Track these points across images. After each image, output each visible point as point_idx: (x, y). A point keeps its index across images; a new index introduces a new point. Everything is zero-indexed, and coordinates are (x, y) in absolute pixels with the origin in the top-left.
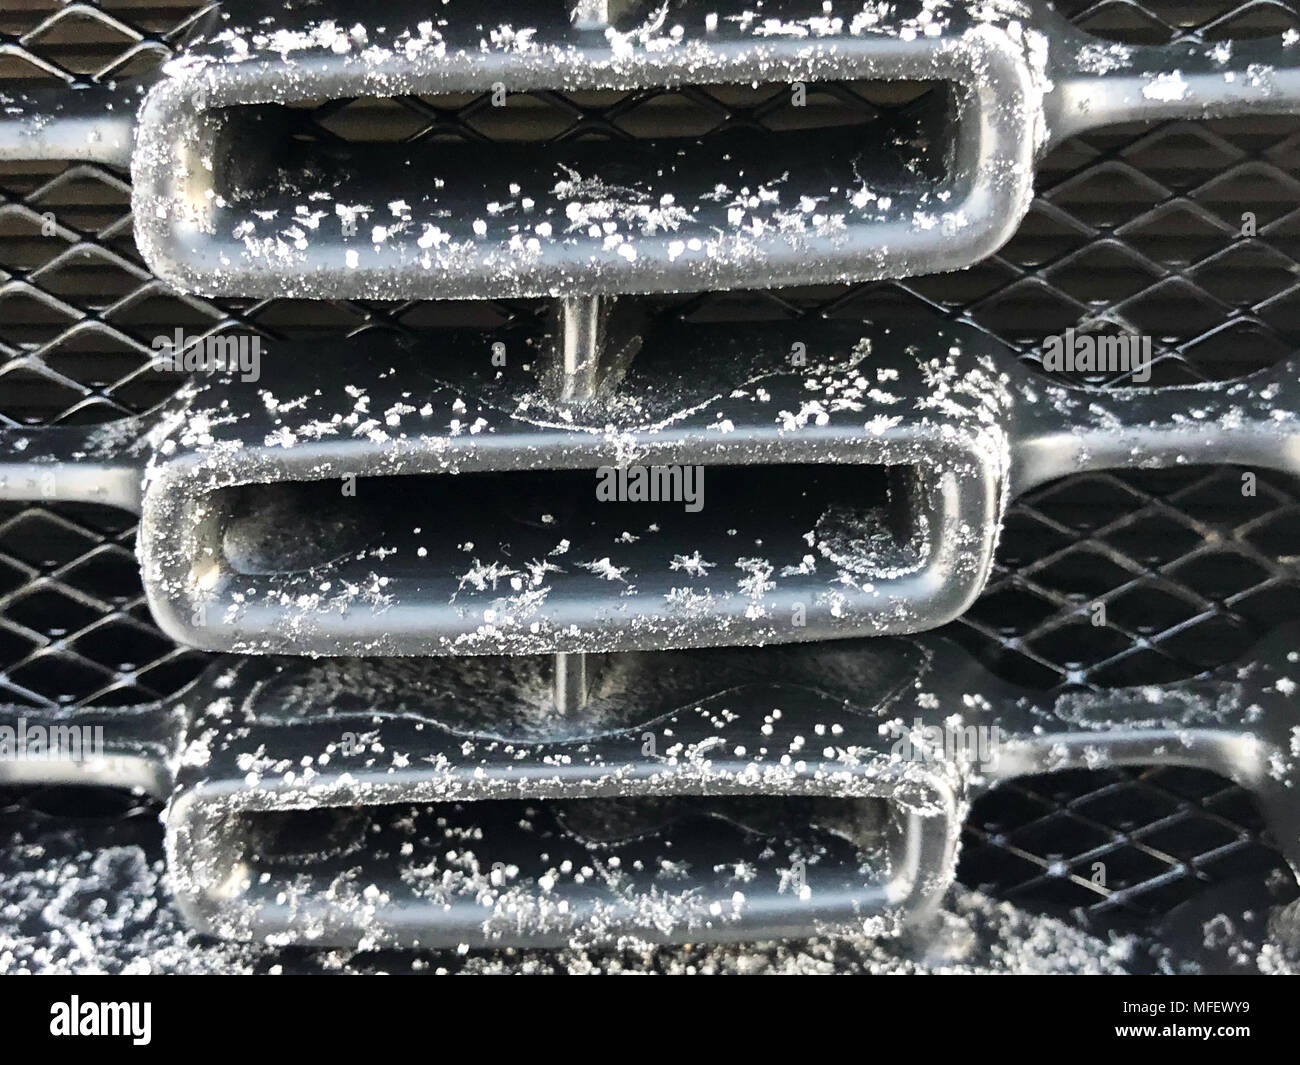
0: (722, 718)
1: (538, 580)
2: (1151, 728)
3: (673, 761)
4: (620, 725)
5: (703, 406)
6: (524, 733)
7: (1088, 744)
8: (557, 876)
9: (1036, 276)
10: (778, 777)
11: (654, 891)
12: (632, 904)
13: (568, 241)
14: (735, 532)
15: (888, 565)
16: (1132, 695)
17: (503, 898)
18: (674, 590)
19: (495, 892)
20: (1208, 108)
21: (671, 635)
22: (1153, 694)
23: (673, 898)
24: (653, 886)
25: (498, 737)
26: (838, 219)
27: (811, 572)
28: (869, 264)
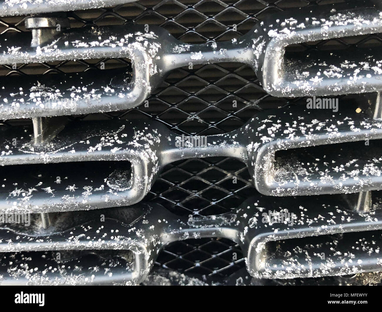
0: (87, 228)
1: (30, 193)
2: (212, 227)
3: (70, 241)
4: (59, 231)
5: (70, 146)
6: (33, 233)
7: (193, 232)
8: (47, 271)
9: (175, 107)
10: (97, 245)
11: (72, 275)
12: (65, 278)
13: (27, 103)
14: (87, 178)
15: (123, 187)
16: (209, 218)
17: (32, 277)
18: (65, 195)
19: (30, 275)
20: (209, 61)
21: (63, 208)
22: (214, 217)
23: (76, 276)
24: (72, 273)
25: (27, 234)
26: (99, 96)
27: (102, 189)
28: (106, 108)
